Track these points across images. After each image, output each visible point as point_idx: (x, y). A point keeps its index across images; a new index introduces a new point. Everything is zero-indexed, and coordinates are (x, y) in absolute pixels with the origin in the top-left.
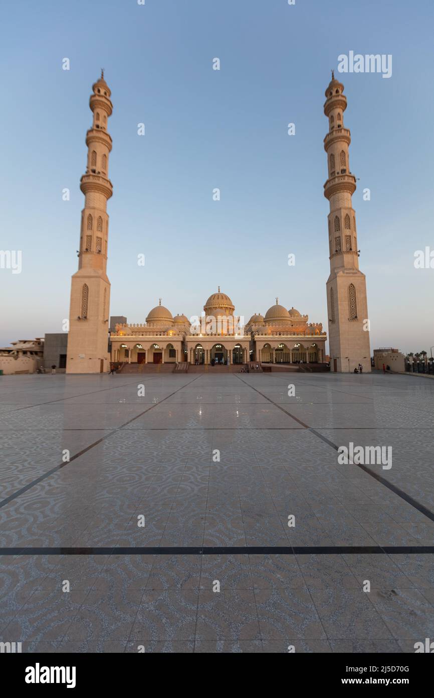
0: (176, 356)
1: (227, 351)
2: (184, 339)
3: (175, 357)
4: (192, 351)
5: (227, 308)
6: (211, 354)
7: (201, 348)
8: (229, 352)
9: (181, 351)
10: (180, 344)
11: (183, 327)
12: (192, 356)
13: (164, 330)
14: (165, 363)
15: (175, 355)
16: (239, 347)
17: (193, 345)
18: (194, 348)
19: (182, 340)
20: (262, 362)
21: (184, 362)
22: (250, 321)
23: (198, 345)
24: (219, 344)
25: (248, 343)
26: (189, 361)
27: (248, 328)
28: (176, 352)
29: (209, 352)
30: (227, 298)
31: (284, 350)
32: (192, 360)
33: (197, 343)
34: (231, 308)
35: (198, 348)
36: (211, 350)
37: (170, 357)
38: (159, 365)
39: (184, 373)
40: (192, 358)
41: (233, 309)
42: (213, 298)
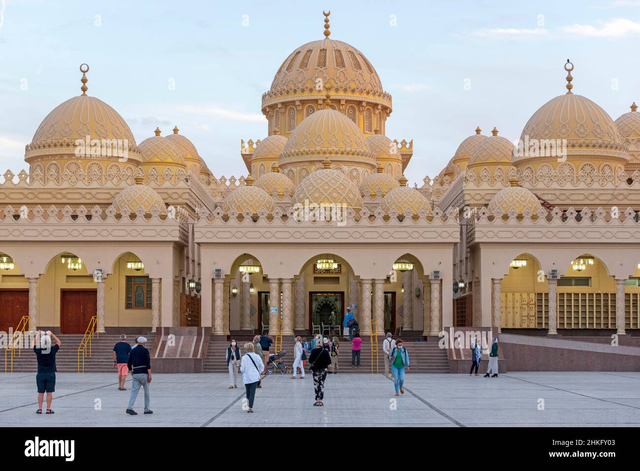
0: (155, 303)
1: (360, 282)
2: (184, 234)
3: (149, 306)
4: (219, 286)
5: (360, 103)
6: (294, 300)
7: (256, 270)
8: (367, 287)
9: (176, 283)
10: (168, 255)
11: (182, 184)
12: (219, 303)
13: (103, 197)
14: (109, 330)
15: (150, 298)
16: (410, 267)
17: (224, 260)
18: (227, 270)
19: (176, 237)
20: (505, 330)
21: (187, 329)
22: (454, 161)
23: (244, 259)
24: (327, 257)
25: (449, 252)
26: (206, 322)
27: (448, 188)
28: (155, 286)
29: (287, 287)
30: (360, 63)
31: (593, 281)
32: (219, 322)
33: (240, 252)
34: (375, 105)
35: (242, 269)
36: (294, 282)
37: (128, 306)
38: (86, 339)
39: (187, 371)
40: (219, 313)
41: (386, 111)
42: (300, 57)
